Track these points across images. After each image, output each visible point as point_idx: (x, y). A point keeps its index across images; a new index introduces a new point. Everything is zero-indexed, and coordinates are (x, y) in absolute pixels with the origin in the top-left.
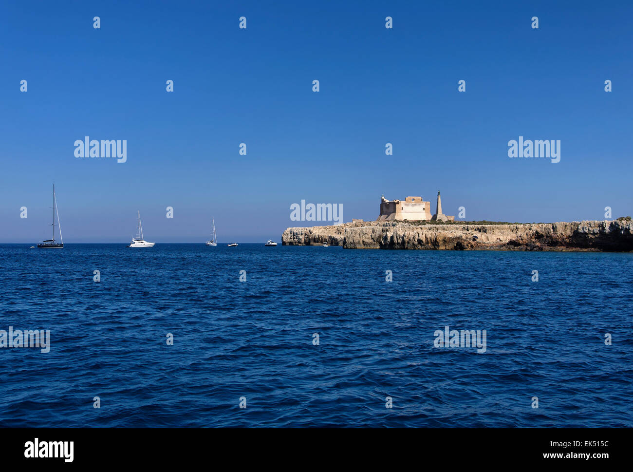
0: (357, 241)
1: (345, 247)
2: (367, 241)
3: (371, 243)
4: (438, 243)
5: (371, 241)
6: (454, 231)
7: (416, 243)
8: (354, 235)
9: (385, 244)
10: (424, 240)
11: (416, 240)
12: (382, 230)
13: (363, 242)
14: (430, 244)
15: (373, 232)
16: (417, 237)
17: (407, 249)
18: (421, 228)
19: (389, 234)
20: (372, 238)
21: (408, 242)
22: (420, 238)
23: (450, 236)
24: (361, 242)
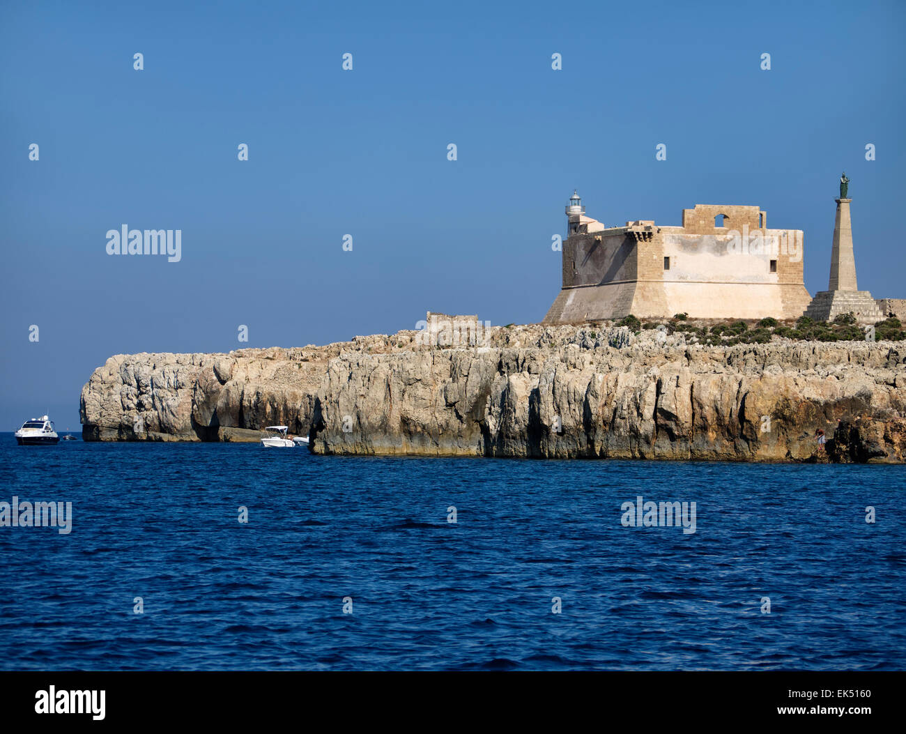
0: (375, 418)
1: (319, 447)
2: (422, 416)
3: (445, 428)
4: (754, 429)
5: (443, 416)
6: (838, 369)
7: (647, 427)
8: (358, 385)
9: (503, 434)
10: (684, 413)
11: (648, 412)
12: (500, 367)
13: (405, 421)
14: (712, 435)
15: (454, 373)
16: (650, 397)
17: (603, 456)
18: (688, 356)
19: (521, 385)
20: (450, 405)
21: (611, 425)
22: (666, 403)
23: (812, 393)
24: (395, 424)
